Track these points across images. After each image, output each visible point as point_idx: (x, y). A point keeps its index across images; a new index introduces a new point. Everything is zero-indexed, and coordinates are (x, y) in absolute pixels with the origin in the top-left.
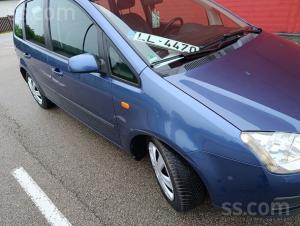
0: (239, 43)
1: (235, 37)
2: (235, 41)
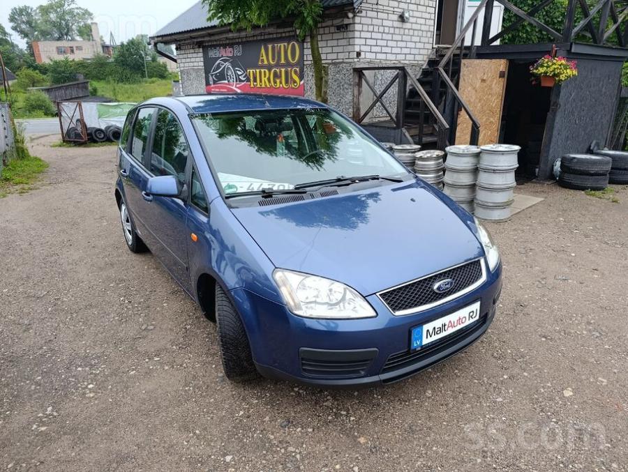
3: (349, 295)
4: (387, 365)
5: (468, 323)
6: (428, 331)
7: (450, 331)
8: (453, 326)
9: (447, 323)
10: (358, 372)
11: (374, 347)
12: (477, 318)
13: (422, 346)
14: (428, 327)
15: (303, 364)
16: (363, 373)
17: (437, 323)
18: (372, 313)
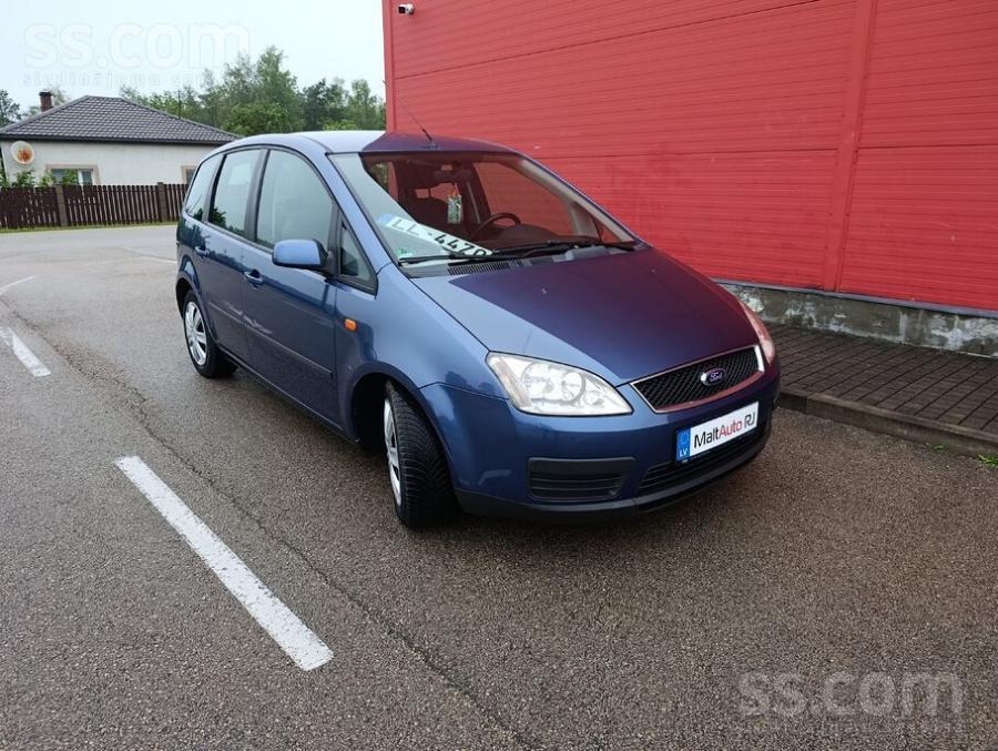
0: (569, 256)
1: (564, 247)
2: (563, 252)
3: (590, 385)
4: (645, 483)
5: (744, 430)
6: (697, 436)
7: (723, 439)
8: (726, 433)
9: (719, 428)
10: (605, 492)
11: (631, 455)
12: (755, 425)
13: (689, 458)
14: (696, 431)
15: (533, 483)
16: (613, 493)
17: (708, 427)
18: (624, 408)
